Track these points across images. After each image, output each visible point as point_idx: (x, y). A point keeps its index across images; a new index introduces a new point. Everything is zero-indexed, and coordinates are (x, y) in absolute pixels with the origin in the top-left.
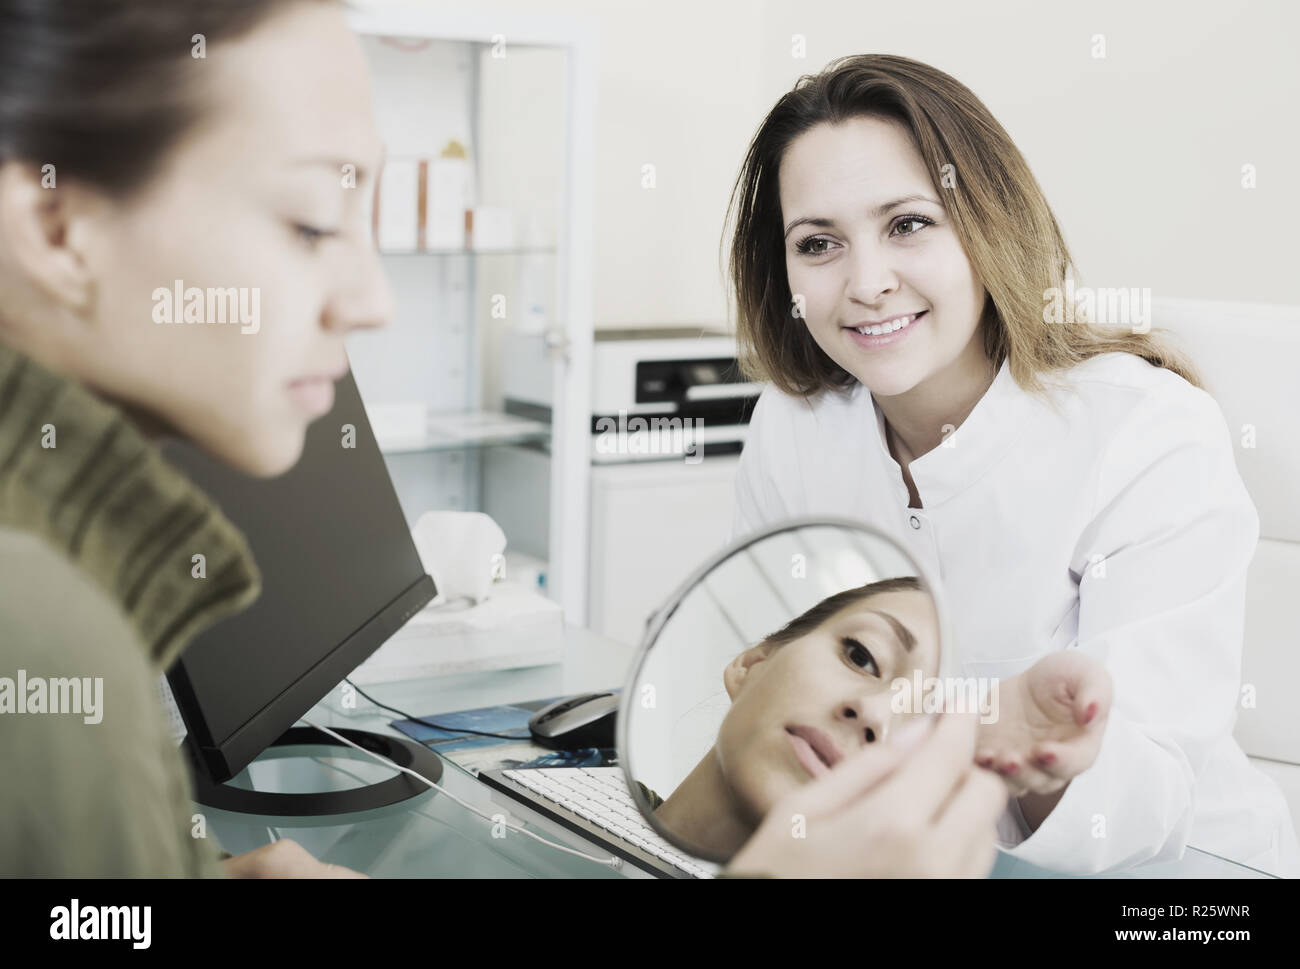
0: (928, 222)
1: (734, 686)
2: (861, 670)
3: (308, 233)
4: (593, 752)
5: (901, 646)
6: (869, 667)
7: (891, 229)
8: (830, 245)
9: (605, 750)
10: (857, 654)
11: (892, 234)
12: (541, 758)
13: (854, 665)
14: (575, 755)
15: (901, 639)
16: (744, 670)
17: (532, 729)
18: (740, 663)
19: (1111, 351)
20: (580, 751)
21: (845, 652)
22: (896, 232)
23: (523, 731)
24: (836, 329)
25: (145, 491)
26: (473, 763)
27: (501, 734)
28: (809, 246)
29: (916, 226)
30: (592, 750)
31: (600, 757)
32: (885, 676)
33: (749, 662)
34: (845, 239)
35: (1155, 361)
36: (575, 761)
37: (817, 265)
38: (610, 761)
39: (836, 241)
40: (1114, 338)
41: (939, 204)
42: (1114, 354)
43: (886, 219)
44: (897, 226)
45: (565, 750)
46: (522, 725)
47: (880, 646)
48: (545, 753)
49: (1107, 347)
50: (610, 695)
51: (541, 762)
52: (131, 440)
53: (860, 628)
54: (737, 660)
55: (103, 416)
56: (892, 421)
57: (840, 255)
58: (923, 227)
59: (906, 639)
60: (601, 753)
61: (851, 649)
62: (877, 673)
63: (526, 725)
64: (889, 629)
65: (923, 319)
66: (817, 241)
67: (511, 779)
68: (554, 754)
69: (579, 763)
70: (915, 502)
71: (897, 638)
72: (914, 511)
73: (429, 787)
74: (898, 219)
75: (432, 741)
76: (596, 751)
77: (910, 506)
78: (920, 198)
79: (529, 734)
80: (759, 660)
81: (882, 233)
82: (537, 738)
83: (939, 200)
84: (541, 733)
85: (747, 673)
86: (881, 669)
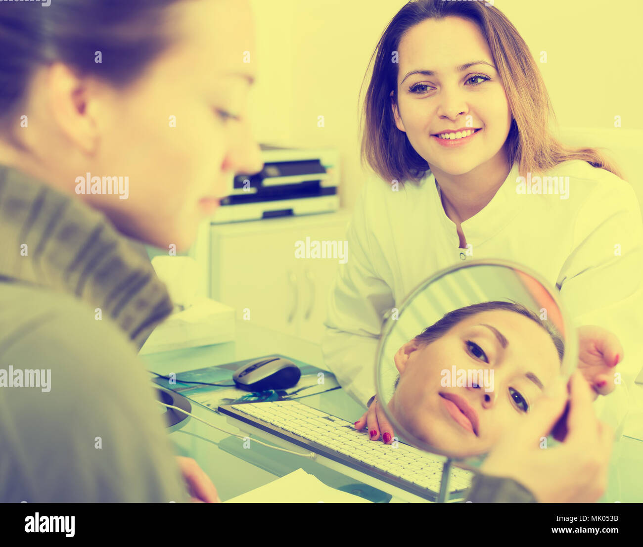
0: (486, 79)
1: (401, 366)
2: (478, 359)
3: (223, 114)
4: (272, 393)
5: (500, 345)
6: (482, 357)
7: (466, 80)
8: (429, 88)
9: (279, 390)
10: (475, 351)
11: (465, 84)
12: (244, 397)
13: (475, 356)
14: (262, 394)
15: (500, 341)
16: (406, 356)
17: (235, 380)
18: (403, 351)
19: (575, 159)
20: (264, 392)
21: (469, 349)
22: (468, 82)
23: (229, 381)
24: (427, 136)
25: (118, 263)
26: (206, 401)
27: (216, 384)
28: (417, 89)
29: (480, 80)
30: (271, 391)
31: (277, 395)
32: (492, 363)
33: (409, 350)
34: (439, 84)
35: (597, 165)
36: (264, 398)
37: (419, 98)
38: (283, 397)
39: (433, 86)
40: (577, 152)
41: (494, 67)
42: (575, 161)
43: (464, 73)
44: (469, 80)
45: (257, 391)
46: (229, 377)
47: (487, 345)
48: (245, 394)
49: (572, 156)
50: (278, 359)
51: (245, 399)
52: (110, 233)
53: (476, 335)
54: (400, 350)
55: (94, 218)
56: (446, 193)
57: (434, 94)
58: (484, 81)
59: (503, 341)
60: (277, 393)
61: (472, 347)
62: (487, 360)
63: (231, 378)
64: (493, 335)
65: (479, 134)
66: (422, 86)
67: (238, 410)
68: (250, 394)
69: (266, 399)
70: (462, 245)
71: (497, 340)
72: (462, 250)
73: (187, 416)
74: (471, 75)
75: (179, 389)
76: (273, 391)
77: (460, 247)
78: (484, 63)
79: (234, 383)
80: (414, 350)
81: (460, 82)
82: (239, 385)
83: (494, 66)
84: (241, 382)
85: (408, 358)
86: (490, 359)
